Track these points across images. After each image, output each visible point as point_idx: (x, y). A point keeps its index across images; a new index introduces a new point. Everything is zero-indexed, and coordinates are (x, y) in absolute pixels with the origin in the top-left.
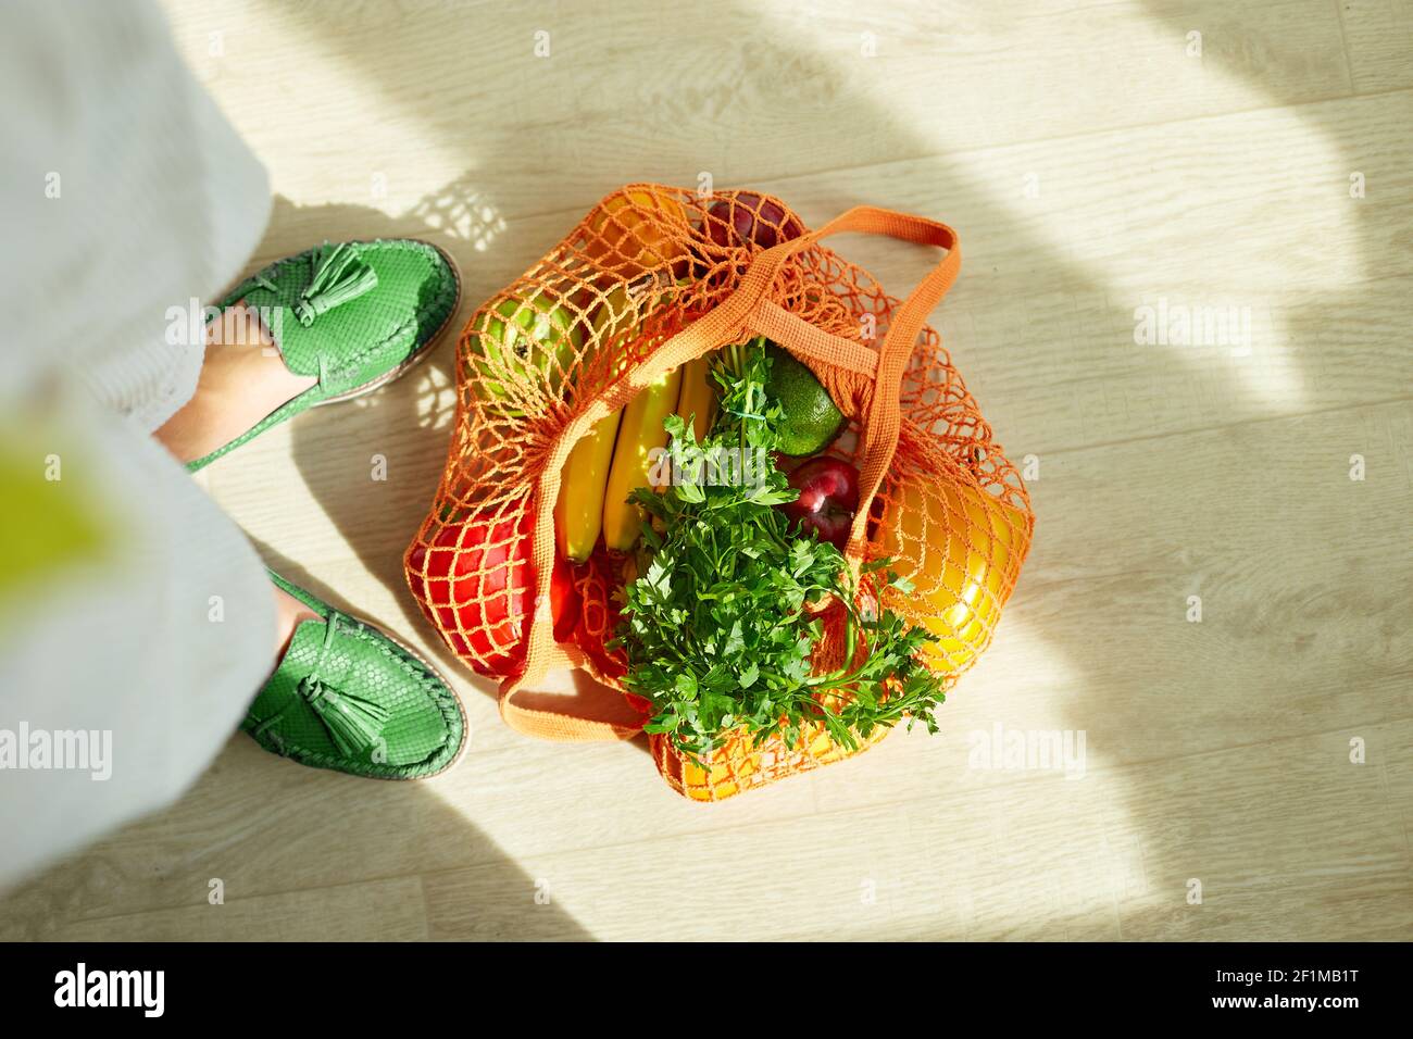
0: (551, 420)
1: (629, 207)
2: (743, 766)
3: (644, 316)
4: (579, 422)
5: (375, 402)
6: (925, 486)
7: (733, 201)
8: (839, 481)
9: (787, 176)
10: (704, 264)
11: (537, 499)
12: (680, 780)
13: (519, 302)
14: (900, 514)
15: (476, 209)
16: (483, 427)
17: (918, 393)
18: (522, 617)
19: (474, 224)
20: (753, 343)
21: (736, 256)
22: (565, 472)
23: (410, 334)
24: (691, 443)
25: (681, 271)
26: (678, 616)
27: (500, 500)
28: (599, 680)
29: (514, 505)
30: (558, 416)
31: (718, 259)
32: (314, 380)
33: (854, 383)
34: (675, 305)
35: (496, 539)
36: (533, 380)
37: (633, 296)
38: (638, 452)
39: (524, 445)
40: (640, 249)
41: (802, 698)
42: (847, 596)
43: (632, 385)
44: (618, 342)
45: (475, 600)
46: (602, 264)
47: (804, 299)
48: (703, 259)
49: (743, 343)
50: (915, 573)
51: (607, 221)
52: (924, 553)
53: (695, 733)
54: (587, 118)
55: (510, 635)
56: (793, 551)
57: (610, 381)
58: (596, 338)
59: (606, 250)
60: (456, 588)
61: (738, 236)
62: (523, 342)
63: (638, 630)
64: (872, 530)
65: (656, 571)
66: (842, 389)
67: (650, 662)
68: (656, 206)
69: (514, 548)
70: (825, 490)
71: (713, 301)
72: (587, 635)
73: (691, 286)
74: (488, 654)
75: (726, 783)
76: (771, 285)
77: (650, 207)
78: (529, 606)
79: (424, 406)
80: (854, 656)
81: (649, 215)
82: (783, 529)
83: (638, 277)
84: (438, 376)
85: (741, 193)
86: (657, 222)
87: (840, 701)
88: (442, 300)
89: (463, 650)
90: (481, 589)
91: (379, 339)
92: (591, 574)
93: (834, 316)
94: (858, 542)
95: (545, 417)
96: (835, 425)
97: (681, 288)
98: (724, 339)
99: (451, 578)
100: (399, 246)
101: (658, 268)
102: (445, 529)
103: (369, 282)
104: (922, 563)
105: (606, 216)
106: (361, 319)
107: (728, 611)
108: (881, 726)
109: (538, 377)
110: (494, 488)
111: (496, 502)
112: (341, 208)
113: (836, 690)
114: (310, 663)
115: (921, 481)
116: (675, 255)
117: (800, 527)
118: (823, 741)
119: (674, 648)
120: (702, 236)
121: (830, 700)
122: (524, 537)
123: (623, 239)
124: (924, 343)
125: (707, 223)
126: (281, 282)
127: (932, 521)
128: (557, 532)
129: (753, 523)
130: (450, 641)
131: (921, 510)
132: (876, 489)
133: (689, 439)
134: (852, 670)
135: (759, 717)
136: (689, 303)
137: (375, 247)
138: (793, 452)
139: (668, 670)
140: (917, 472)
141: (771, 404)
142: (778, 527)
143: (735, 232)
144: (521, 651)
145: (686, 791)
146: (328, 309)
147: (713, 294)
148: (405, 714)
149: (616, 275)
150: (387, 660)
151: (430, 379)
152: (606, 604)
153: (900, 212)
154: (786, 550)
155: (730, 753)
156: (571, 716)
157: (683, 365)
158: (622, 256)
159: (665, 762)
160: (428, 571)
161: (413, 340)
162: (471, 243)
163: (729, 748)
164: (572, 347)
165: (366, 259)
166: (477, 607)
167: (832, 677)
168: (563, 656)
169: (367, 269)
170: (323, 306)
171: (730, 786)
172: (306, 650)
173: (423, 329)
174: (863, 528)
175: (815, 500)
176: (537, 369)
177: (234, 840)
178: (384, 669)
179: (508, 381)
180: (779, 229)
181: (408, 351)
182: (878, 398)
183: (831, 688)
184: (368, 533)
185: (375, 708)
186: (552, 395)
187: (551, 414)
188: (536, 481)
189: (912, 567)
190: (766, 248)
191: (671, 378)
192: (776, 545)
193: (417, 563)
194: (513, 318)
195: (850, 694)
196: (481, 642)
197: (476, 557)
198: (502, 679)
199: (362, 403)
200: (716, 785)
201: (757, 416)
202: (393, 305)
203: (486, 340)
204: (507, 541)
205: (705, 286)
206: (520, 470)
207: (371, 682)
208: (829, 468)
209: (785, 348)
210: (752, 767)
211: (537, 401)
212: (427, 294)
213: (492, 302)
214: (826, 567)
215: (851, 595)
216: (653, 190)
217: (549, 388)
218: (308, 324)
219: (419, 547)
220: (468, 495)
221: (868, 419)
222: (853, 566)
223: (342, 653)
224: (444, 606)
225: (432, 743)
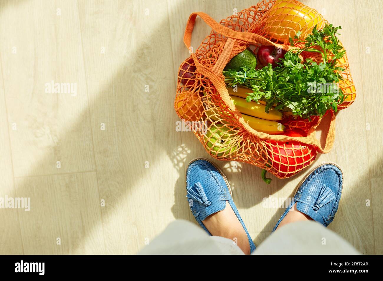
0: (243, 134)
1: (182, 109)
2: (347, 84)
3: (215, 106)
4: (245, 126)
5: (233, 184)
6: (269, 26)
7: (182, 78)
8: (265, 51)
9: (173, 62)
10: (200, 88)
11: (267, 140)
12: (350, 102)
13: (208, 142)
14: (276, 34)
15: (178, 152)
16: (244, 154)
17: (239, 27)
18: (300, 146)
19: (183, 153)
20: (224, 74)
21: (198, 78)
22: (259, 131)
23: (214, 173)
24: (254, 94)
25: (202, 94)
26: (304, 101)
27: (266, 150)
28: (319, 124)
29: (268, 146)
30: (242, 132)
31: (199, 83)
32: (227, 202)
33: (237, 46)
34: (212, 96)
35: (277, 152)
36: (231, 139)
37: (209, 109)
38: (253, 109)
39: (250, 142)
40: (195, 106)
41: (330, 65)
42: (300, 51)
43: (235, 110)
44: (221, 113)
45: (295, 159)
46: (198, 117)
47: (212, 59)
48: (199, 88)
49: (224, 77)
50: (294, 30)
51: (186, 115)
52: (289, 28)
53: (338, 97)
54: (153, 119)
55: (305, 149)
56: (287, 66)
57: (233, 117)
58: (220, 120)
59: (194, 116)
60: (291, 164)
61: (192, 77)
62: (220, 141)
63: (306, 112)
64: (280, 42)
65: (291, 106)
66: (239, 49)
67: (315, 109)
68: (182, 100)
69: (280, 147)
70: (267, 55)
71: (211, 85)
72: (306, 127)
73: (206, 92)
74: (310, 156)
75: (351, 89)
76: (208, 68)
77: (182, 102)
78: (297, 143)
79: (235, 170)
80: (317, 50)
81: (185, 103)
82: (279, 68)
83: (203, 107)
84: (227, 166)
85: (179, 76)
86: (187, 101)
87: (331, 55)
88: (205, 164)
89: (308, 163)
90: (292, 157)
91: (216, 183)
92: (288, 125)
93: (217, 50)
94: (284, 47)
95: (243, 136)
96: (249, 51)
97: (207, 95)
98: (223, 83)
99: (288, 165)
100: (189, 176)
101: (201, 101)
102: (274, 166)
103: (199, 185)
104: (292, 28)
105: (184, 115)
106: (210, 188)
107: (304, 86)
108: (339, 43)
109: (231, 137)
110: (262, 152)
111: (267, 152)
112: (176, 191)
113: (327, 55)
114: (309, 207)
115: (267, 27)
116: (197, 96)
117: (279, 63)
118: (341, 60)
119: (313, 102)
120: (192, 87)
121: (330, 58)
122: (277, 144)
123: (191, 111)
124: (225, 24)
125: (188, 86)
126: (197, 210)
127: (279, 25)
128: (276, 134)
129: (278, 77)
130: (305, 167)
131: (276, 28)
132: (268, 41)
133: (253, 95)
134: (322, 50)
135: (335, 79)
136: (212, 92)
137: (188, 182)
138: (256, 64)
139: (319, 104)
140: (265, 28)
141: (242, 70)
142: (278, 70)
143: (191, 78)
144: (310, 146)
145: (353, 101)
146: (206, 197)
147: (209, 85)
148: (325, 181)
149: (202, 113)
150: (309, 185)
151: (227, 168)
152: (297, 121)
153: (185, 29)
154: (286, 68)
155: (343, 87)
156: (328, 133)
157: (230, 95)
158: (197, 111)
159: (344, 106)
160: (286, 172)
161: (216, 173)
162: (188, 154)
163: (342, 88)
164: (222, 127)
165: (192, 185)
166: (297, 158)
167: (323, 57)
168: (312, 134)
169: (195, 185)
170: (205, 199)
171: (352, 88)
172: (305, 208)
173: (213, 170)
174: (280, 45)
175: (270, 59)
176: (228, 138)
177: (357, 231)
178: (311, 186)
179: (231, 146)
180: (191, 65)
181: (219, 174)
182: (242, 39)
183: (326, 57)
184: (271, 189)
185: (322, 189)
186: (236, 134)
187: (242, 134)
188: (261, 139)
189: (293, 31)
190: (196, 69)
191: (233, 99)
192: (284, 71)
193: (283, 175)
194: (213, 144)
195: (329, 52)
196: (307, 158)
197: (283, 158)
198: (317, 152)
199: (233, 188)
200: (352, 92)
201: (245, 74)
202: (206, 178)
203: (219, 152)
204: (278, 149)
205: (207, 88)
206: (257, 144)
207: (315, 190)
208: (261, 54)
209: (226, 65)
210: (347, 81)
211: (237, 138)
212: (203, 168)
213: (207, 149)
214: (292, 56)
215: (300, 50)
216: (177, 101)
217: (234, 134)
218: (210, 203)
219: (278, 174)
220: (264, 159)
221: (248, 42)
222: (291, 48)
223: (306, 198)
224: (296, 168)
225: (334, 173)
